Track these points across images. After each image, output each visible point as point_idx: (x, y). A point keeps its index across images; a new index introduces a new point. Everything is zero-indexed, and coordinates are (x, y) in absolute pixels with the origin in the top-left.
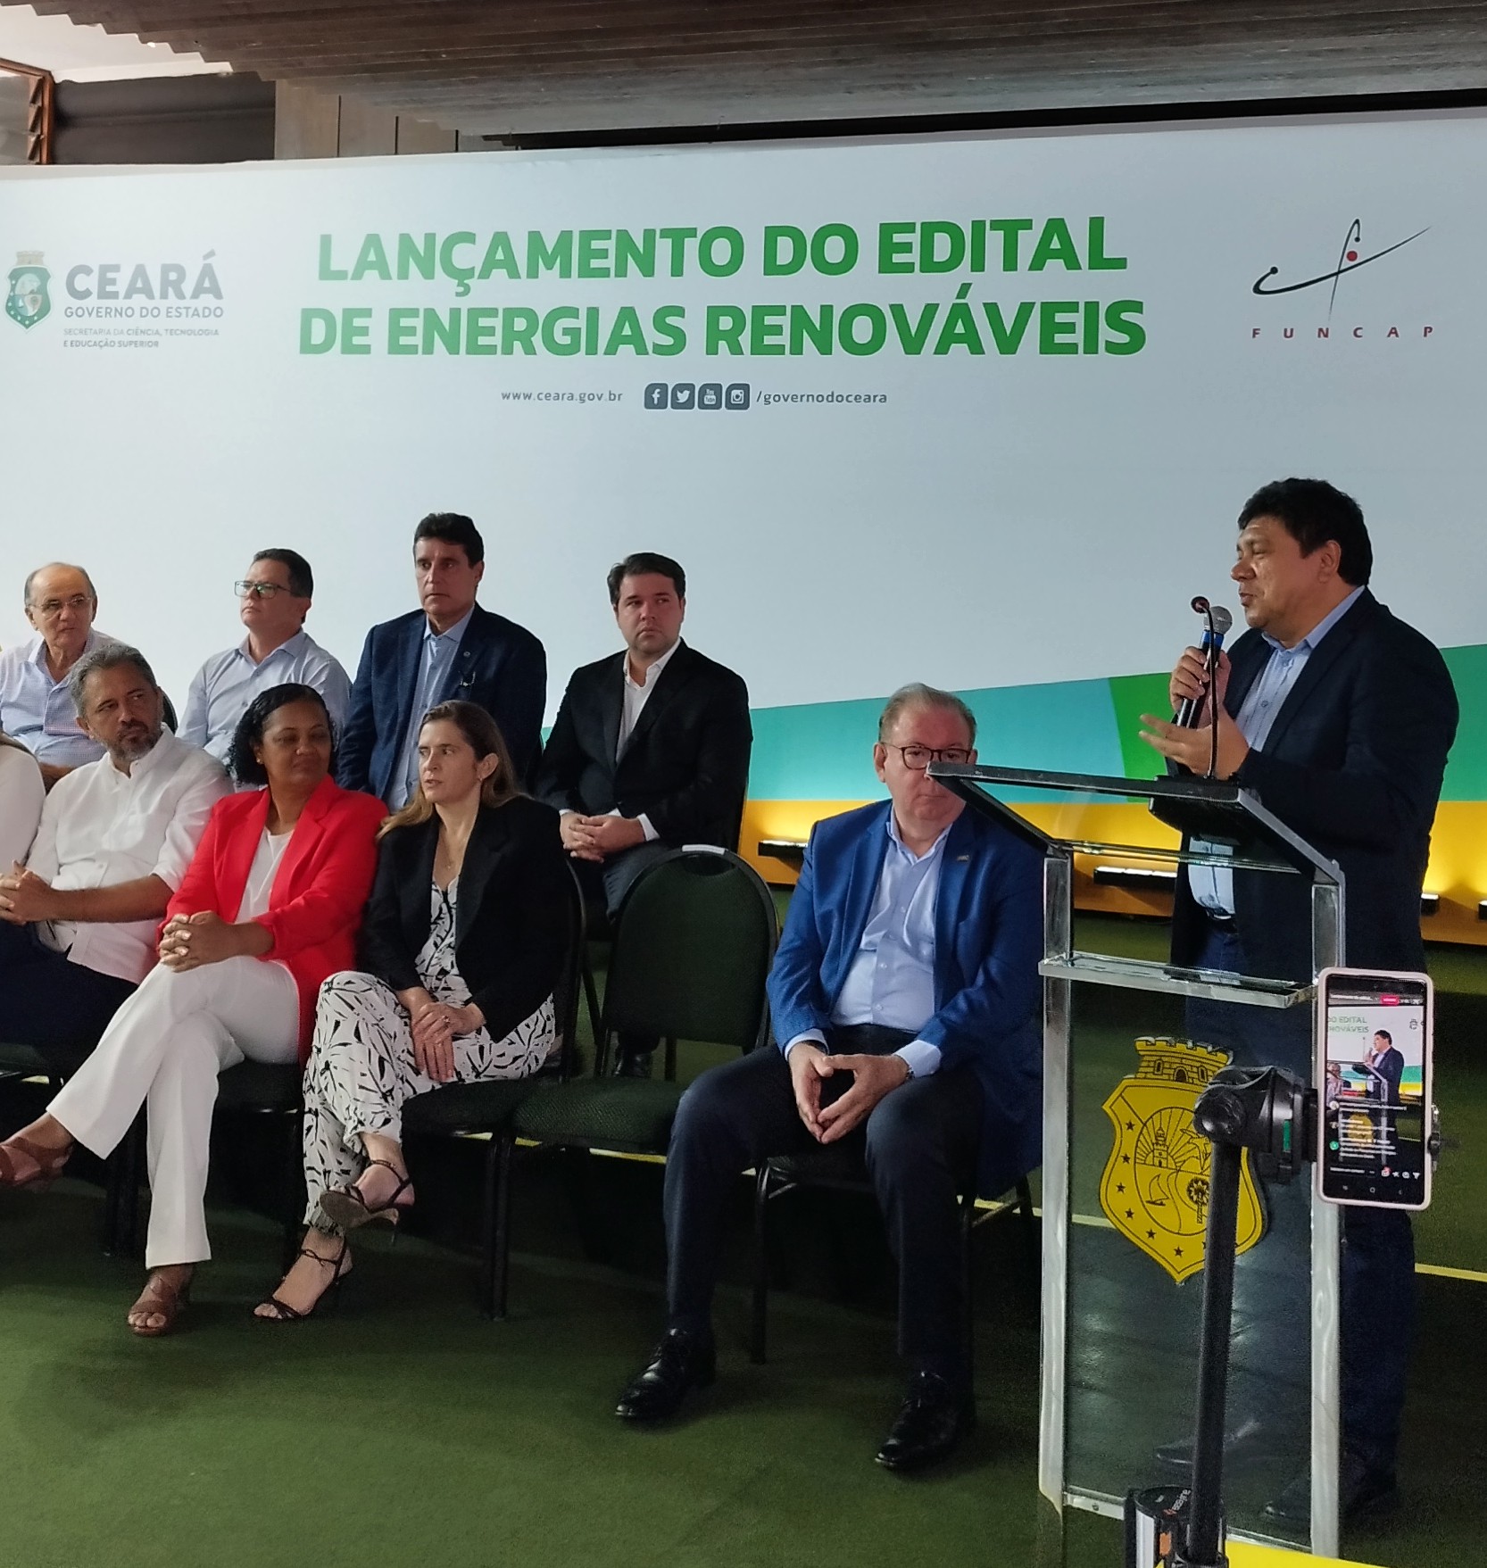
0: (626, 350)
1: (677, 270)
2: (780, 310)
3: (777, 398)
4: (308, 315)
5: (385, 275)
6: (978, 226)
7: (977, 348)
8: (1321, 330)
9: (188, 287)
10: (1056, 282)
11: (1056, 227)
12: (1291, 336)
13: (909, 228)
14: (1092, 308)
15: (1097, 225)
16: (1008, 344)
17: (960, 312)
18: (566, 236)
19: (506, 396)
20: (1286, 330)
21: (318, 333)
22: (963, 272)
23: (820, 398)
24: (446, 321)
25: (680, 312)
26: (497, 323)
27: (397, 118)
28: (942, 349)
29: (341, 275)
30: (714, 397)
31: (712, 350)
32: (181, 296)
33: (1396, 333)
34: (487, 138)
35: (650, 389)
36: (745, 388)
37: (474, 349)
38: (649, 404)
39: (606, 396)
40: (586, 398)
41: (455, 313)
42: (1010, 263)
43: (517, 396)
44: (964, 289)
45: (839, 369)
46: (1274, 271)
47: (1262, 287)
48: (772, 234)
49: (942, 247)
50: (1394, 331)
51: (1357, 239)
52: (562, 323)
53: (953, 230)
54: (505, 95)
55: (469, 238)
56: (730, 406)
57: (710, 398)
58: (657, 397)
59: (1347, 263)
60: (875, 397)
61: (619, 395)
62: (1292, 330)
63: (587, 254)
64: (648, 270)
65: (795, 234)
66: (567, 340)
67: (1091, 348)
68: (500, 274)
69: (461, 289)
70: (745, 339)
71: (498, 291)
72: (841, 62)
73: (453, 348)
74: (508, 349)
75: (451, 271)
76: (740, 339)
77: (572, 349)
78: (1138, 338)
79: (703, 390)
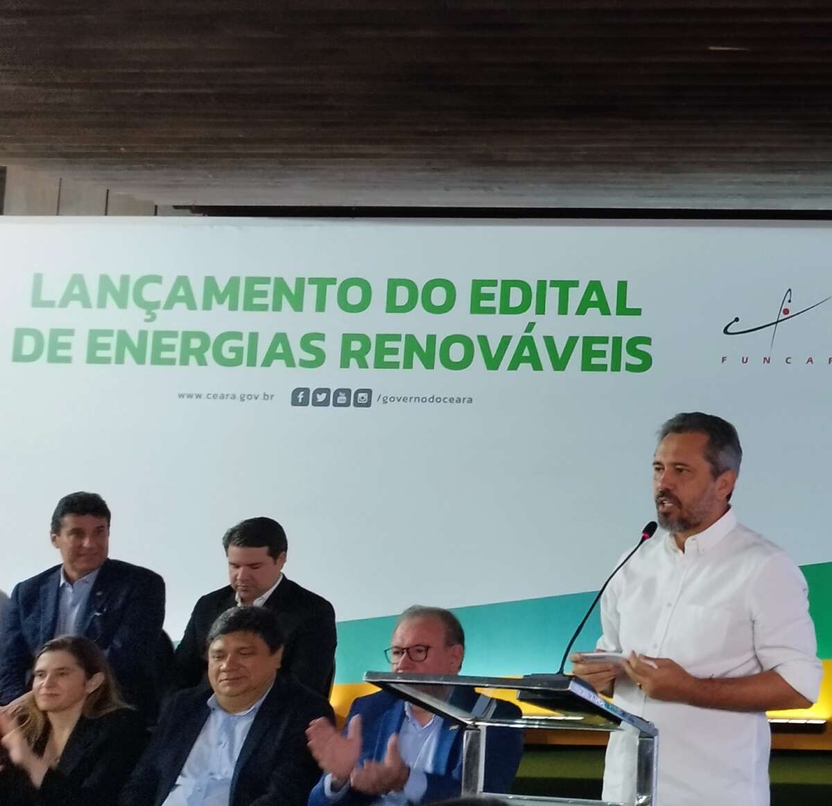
0: (279, 364)
1: (321, 306)
2: (397, 337)
3: (392, 399)
4: (20, 334)
5: (87, 304)
7: (537, 366)
8: (766, 359)
10: (594, 323)
11: (595, 286)
12: (747, 362)
13: (493, 283)
14: (618, 341)
15: (622, 286)
17: (527, 341)
18: (234, 281)
19: (181, 396)
20: (743, 358)
21: (29, 346)
22: (530, 314)
23: (424, 400)
24: (135, 340)
25: (321, 337)
26: (177, 342)
27: (108, 190)
28: (513, 366)
29: (50, 304)
30: (345, 398)
31: (345, 364)
33: (811, 361)
34: (176, 207)
35: (296, 392)
36: (369, 392)
37: (157, 360)
38: (295, 402)
39: (261, 396)
40: (245, 398)
41: (143, 335)
42: (563, 309)
43: (190, 396)
44: (531, 326)
45: (439, 379)
46: (737, 320)
47: (729, 330)
48: (393, 284)
49: (516, 297)
50: (810, 360)
51: (790, 301)
52: (228, 344)
53: (524, 286)
54: (182, 178)
55: (157, 279)
56: (357, 405)
57: (342, 399)
58: (301, 397)
59: (783, 316)
60: (464, 399)
61: (272, 396)
62: (747, 359)
63: (251, 294)
64: (298, 305)
65: (411, 285)
66: (232, 356)
67: (616, 367)
68: (180, 307)
69: (149, 317)
70: (370, 358)
71: (179, 319)
72: (434, 169)
73: (140, 360)
74: (184, 362)
75: (141, 303)
76: (366, 357)
77: (236, 362)
78: (647, 362)
79: (337, 393)
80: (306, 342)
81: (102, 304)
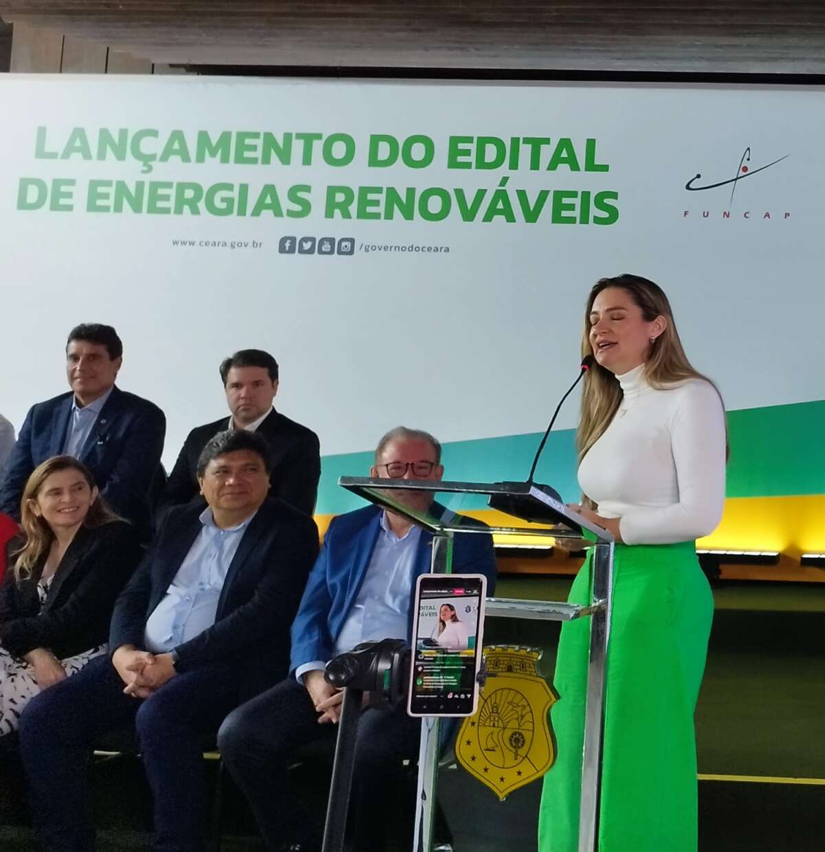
0: (267, 214)
1: (307, 160)
2: (378, 190)
3: (374, 248)
5: (87, 156)
6: (515, 141)
7: (511, 218)
8: (725, 213)
10: (563, 178)
11: (565, 143)
12: (707, 216)
13: (469, 140)
14: (586, 195)
15: (591, 144)
16: (531, 216)
17: (501, 195)
18: (226, 136)
19: (175, 243)
20: (704, 213)
21: (33, 195)
22: (504, 169)
23: (403, 249)
24: (132, 189)
25: (307, 189)
26: (172, 192)
27: (108, 48)
28: (488, 218)
29: (53, 156)
30: (329, 246)
31: (329, 214)
33: (769, 216)
34: (172, 66)
35: (283, 241)
36: (352, 241)
37: (153, 209)
38: (282, 250)
39: (251, 244)
40: (236, 245)
41: (140, 185)
42: (535, 165)
43: (184, 243)
44: (505, 180)
45: (418, 230)
46: (699, 176)
47: (691, 186)
48: (375, 140)
49: (491, 153)
50: (767, 215)
51: (748, 159)
52: (220, 194)
53: (498, 142)
54: (177, 36)
55: (154, 133)
56: (340, 253)
57: (327, 247)
58: (288, 246)
59: (742, 173)
60: (441, 248)
61: (260, 244)
62: (708, 213)
63: (241, 147)
64: (285, 158)
65: (392, 141)
66: (223, 206)
67: (584, 220)
68: (175, 159)
69: (145, 168)
70: (353, 209)
71: (173, 171)
72: (414, 30)
73: (137, 208)
74: (179, 210)
75: (138, 155)
76: (350, 208)
77: (227, 212)
78: (613, 215)
79: (322, 241)
80: (293, 194)
81: (102, 156)
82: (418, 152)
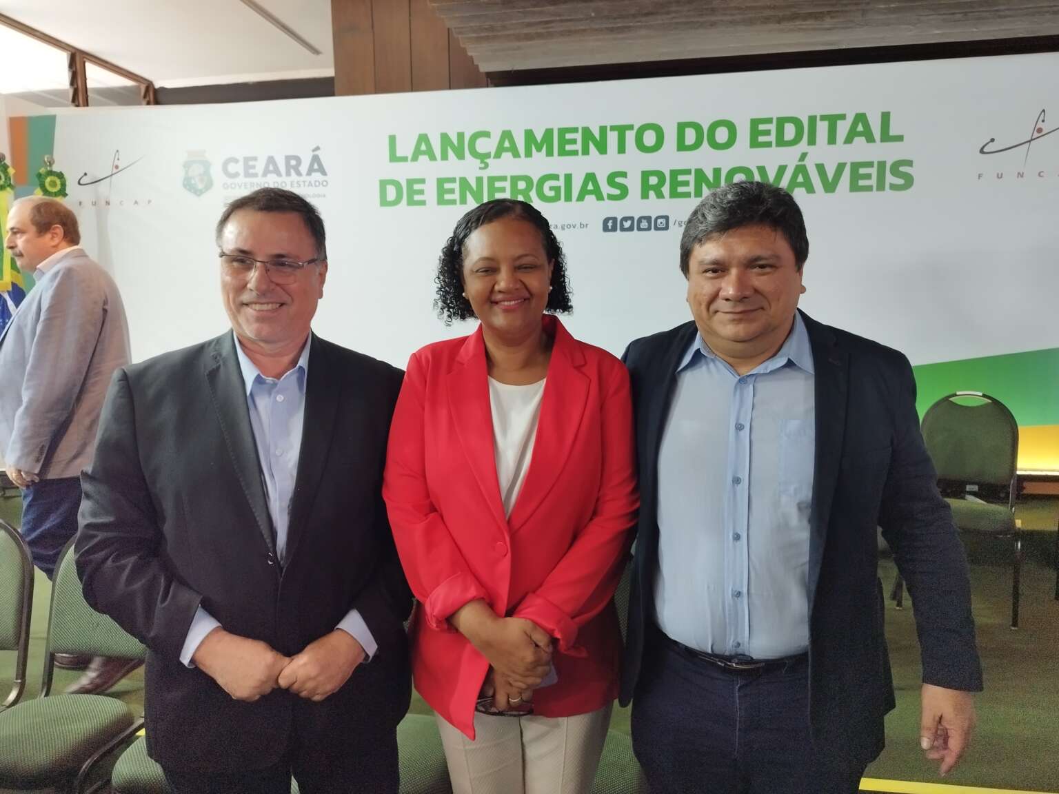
0: (590, 199)
1: (622, 149)
2: (687, 172)
4: (383, 184)
5: (433, 158)
6: (812, 119)
7: (811, 190)
8: (1019, 173)
9: (304, 168)
11: (861, 118)
12: (1001, 177)
13: (769, 121)
14: (882, 165)
15: (886, 117)
16: (830, 187)
17: (801, 169)
18: (549, 132)
20: (998, 174)
21: (391, 194)
22: (803, 146)
24: (473, 184)
25: (624, 175)
26: (507, 184)
29: (404, 159)
30: (647, 224)
31: (645, 196)
32: (299, 174)
35: (606, 221)
36: (667, 218)
38: (606, 229)
39: (578, 225)
40: (565, 227)
41: (479, 180)
42: (832, 140)
44: (804, 156)
46: (993, 140)
47: (985, 150)
49: (790, 131)
51: (1043, 121)
52: (547, 185)
53: (797, 121)
55: (487, 134)
56: (657, 229)
57: (644, 224)
58: (610, 225)
59: (1036, 135)
61: (587, 225)
62: (1002, 174)
63: (563, 142)
64: (602, 149)
65: (697, 127)
66: (552, 194)
67: (881, 186)
68: (507, 156)
69: (483, 165)
70: (666, 190)
71: (506, 166)
75: (475, 154)
76: (663, 189)
77: (556, 199)
78: (909, 181)
79: (640, 220)
80: (611, 180)
81: (445, 157)
82: (722, 135)
